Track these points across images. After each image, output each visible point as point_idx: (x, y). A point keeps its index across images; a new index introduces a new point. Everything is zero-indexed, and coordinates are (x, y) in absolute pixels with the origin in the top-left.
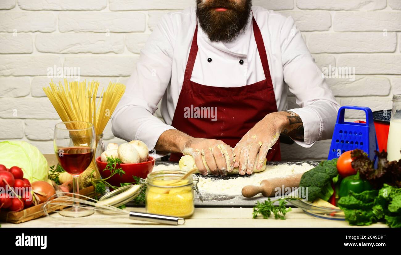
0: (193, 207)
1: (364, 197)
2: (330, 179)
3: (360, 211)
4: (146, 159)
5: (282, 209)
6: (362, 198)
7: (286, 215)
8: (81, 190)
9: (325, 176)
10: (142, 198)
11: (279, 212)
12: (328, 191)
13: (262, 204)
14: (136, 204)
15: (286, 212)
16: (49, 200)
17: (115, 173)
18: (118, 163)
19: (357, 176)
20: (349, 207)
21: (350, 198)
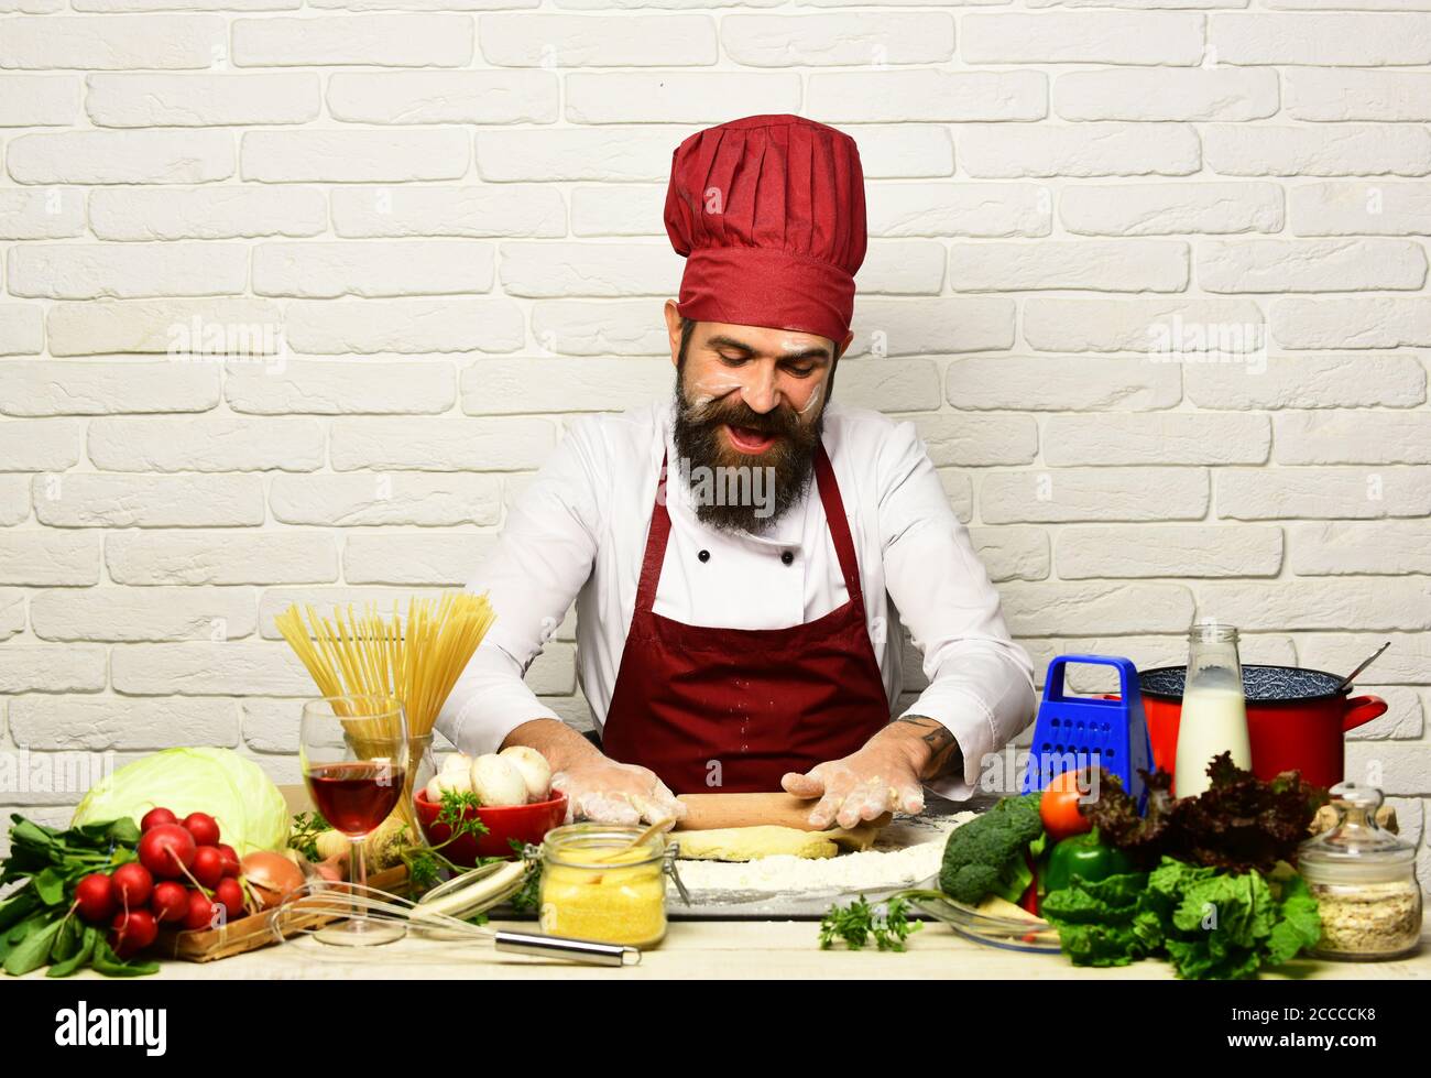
0: (664, 921)
1: (1110, 893)
2: (1023, 846)
3: (1100, 928)
4: (544, 794)
5: (896, 924)
6: (1106, 894)
7: (906, 940)
8: (373, 876)
9: (1008, 836)
10: (533, 897)
11: (890, 931)
12: (1017, 877)
13: (845, 912)
14: (517, 913)
15: (909, 932)
16: (287, 902)
17: (462, 832)
18: (470, 806)
19: (1094, 836)
20: (1073, 918)
21: (1073, 894)
